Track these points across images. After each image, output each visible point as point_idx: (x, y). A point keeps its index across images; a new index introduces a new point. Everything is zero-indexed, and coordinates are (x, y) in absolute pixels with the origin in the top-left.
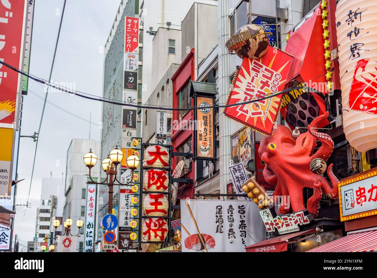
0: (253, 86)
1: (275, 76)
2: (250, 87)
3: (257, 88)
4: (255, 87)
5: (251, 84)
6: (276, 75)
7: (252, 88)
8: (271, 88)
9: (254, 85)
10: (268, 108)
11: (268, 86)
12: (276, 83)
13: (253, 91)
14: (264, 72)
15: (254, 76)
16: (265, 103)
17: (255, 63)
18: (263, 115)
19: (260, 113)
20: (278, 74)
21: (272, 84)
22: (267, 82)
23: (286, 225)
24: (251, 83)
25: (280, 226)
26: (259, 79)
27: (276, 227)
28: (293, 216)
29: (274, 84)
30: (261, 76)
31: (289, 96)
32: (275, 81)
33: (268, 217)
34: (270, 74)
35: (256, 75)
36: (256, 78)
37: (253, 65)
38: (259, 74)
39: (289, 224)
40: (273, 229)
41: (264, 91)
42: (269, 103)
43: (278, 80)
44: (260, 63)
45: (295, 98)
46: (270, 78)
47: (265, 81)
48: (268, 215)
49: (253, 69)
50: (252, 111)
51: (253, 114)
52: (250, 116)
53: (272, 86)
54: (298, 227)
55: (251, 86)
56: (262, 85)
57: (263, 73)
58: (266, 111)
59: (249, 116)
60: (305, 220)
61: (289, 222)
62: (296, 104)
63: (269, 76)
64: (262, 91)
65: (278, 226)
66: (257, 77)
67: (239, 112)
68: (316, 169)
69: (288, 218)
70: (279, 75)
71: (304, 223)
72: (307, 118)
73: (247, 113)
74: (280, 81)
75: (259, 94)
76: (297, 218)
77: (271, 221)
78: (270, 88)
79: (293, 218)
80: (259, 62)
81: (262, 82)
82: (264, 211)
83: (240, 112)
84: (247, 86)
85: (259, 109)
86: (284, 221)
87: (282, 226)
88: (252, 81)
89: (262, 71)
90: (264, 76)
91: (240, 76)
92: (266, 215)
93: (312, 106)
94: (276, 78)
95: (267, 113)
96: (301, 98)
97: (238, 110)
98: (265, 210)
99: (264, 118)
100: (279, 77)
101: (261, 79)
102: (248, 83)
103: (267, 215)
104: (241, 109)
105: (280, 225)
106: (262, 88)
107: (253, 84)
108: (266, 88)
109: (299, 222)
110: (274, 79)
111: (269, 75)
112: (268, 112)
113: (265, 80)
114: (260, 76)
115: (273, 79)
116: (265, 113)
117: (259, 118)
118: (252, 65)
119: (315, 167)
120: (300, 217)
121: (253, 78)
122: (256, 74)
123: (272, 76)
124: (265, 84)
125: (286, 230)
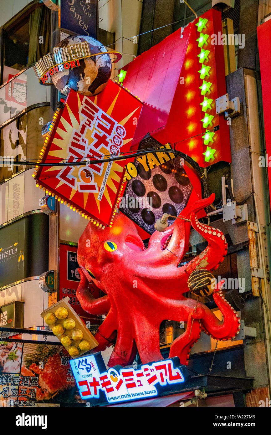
0: (83, 140)
1: (117, 130)
2: (79, 141)
3: (89, 144)
4: (85, 142)
5: (80, 136)
6: (117, 128)
7: (81, 143)
8: (111, 148)
9: (85, 139)
10: (105, 180)
11: (106, 144)
12: (117, 141)
13: (83, 148)
14: (101, 121)
15: (86, 123)
16: (101, 171)
17: (87, 102)
18: (96, 191)
19: (93, 188)
20: (120, 127)
21: (111, 141)
22: (105, 137)
23: (127, 385)
24: (80, 134)
25: (112, 387)
26: (93, 130)
27: (104, 389)
28: (146, 370)
29: (114, 141)
30: (96, 127)
31: (136, 166)
32: (116, 137)
33: (88, 371)
34: (109, 125)
35: (88, 123)
36: (87, 127)
37: (84, 105)
38: (93, 122)
39: (135, 383)
40: (96, 393)
41: (100, 151)
42: (107, 172)
43: (121, 138)
44: (95, 104)
45: (147, 169)
46: (109, 132)
47: (101, 135)
48: (89, 366)
49: (83, 111)
50: (80, 182)
51: (82, 187)
52: (78, 190)
53: (112, 146)
54: (155, 389)
55: (81, 139)
56: (96, 140)
57: (98, 121)
58: (102, 186)
59: (76, 190)
60: (173, 375)
61: (135, 379)
62: (147, 181)
63: (108, 128)
64: (97, 150)
65: (108, 387)
66: (89, 125)
67: (60, 181)
68: (200, 286)
69: (135, 373)
70: (122, 129)
71: (171, 382)
72: (162, 204)
73: (73, 185)
74: (124, 139)
75: (91, 155)
76: (157, 373)
77: (94, 379)
78: (108, 148)
79: (145, 373)
80: (93, 102)
81: (96, 136)
82: (81, 359)
83: (62, 182)
84: (74, 138)
85: (91, 180)
86: (124, 379)
87: (118, 387)
88: (82, 131)
89: (97, 118)
90: (100, 126)
91: (63, 120)
92: (84, 367)
93: (178, 185)
94: (118, 133)
95: (103, 188)
96: (160, 170)
97: (58, 177)
98: (84, 359)
99: (99, 196)
100: (123, 132)
101: (95, 131)
102: (76, 134)
103: (87, 368)
104: (64, 176)
105: (114, 385)
106: (96, 145)
107: (83, 136)
108: (103, 147)
109: (159, 380)
110: (115, 135)
111: (107, 125)
112: (105, 187)
113: (102, 133)
114: (94, 125)
115: (113, 134)
116: (101, 189)
117: (91, 196)
118: (82, 105)
119: (199, 283)
120: (163, 371)
121: (83, 127)
122: (88, 120)
123: (112, 128)
124: (101, 140)
125: (127, 394)
